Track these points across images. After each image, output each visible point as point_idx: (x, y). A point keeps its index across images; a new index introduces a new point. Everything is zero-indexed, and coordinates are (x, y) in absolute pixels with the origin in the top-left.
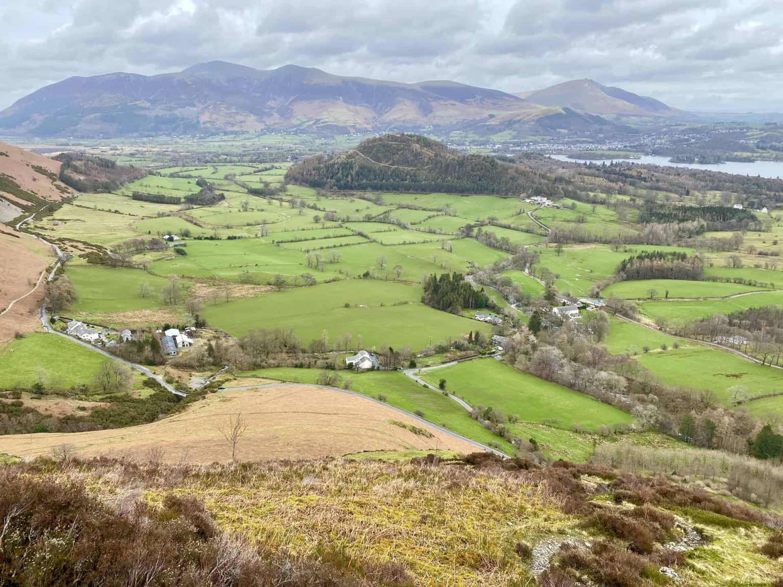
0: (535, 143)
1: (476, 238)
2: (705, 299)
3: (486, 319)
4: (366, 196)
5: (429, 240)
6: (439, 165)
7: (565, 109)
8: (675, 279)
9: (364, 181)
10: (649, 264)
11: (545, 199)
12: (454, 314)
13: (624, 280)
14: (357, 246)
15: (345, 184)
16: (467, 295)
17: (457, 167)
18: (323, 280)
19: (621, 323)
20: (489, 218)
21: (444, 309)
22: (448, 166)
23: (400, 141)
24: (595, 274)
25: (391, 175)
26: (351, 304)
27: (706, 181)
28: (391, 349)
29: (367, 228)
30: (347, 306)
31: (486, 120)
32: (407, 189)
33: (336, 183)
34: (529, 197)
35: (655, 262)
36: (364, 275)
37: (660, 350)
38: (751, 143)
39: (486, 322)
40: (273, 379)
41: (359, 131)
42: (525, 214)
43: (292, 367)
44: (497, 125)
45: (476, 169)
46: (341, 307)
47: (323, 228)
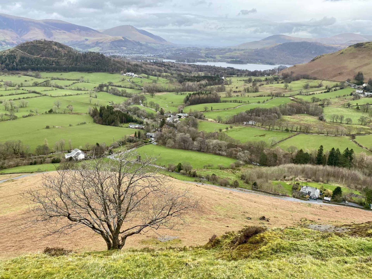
0: (112, 53)
1: (107, 92)
2: (227, 109)
3: (136, 127)
4: (28, 74)
5: (80, 93)
6: (72, 57)
7: (123, 38)
8: (210, 103)
9: (26, 65)
10: (198, 97)
11: (133, 74)
12: (116, 126)
13: (189, 105)
14: (35, 98)
15: (12, 67)
16: (121, 115)
17: (83, 58)
18: (21, 116)
19: (200, 122)
20: (108, 83)
21: (109, 124)
22: (77, 57)
23: (45, 44)
24: (175, 104)
25: (43, 62)
26: (50, 127)
27: (195, 68)
28: (98, 144)
29: (37, 89)
30: (48, 127)
31: (84, 41)
32: (55, 70)
33: (6, 67)
34: (125, 73)
35: (201, 96)
36: (49, 112)
37: (226, 130)
38: (203, 55)
39: (136, 128)
40: (19, 173)
41: (7, 44)
42: (126, 81)
43: (29, 165)
44: (90, 44)
45: (94, 59)
46: (44, 128)
47: (6, 90)
